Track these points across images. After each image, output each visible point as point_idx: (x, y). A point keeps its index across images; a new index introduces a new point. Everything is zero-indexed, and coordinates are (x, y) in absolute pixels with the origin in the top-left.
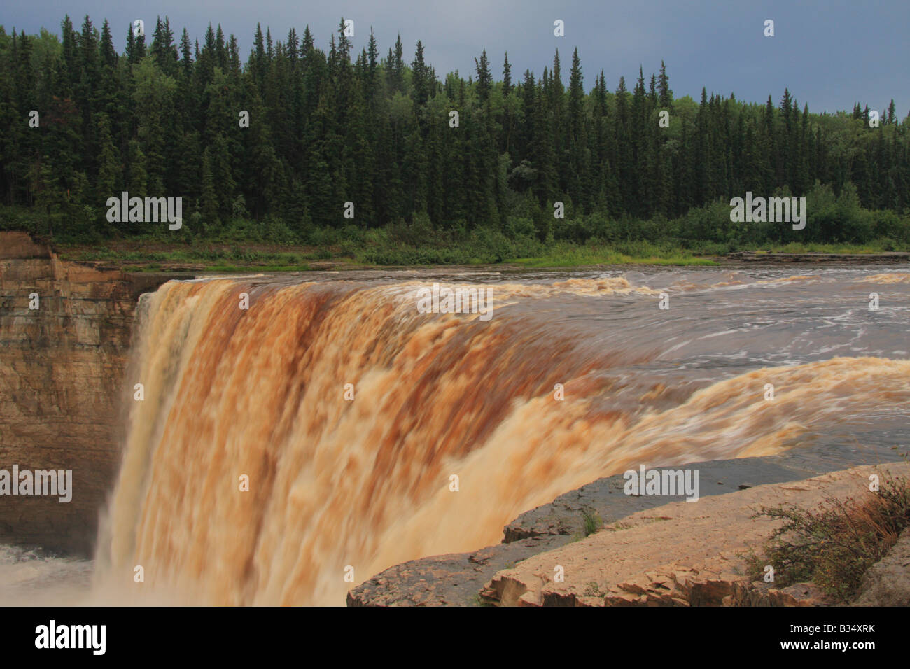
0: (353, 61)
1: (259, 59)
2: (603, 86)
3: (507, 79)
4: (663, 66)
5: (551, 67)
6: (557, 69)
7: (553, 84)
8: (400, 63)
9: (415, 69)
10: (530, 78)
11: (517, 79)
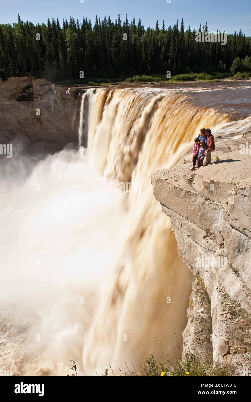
0: (122, 26)
1: (97, 26)
2: (190, 29)
3: (164, 29)
4: (206, 24)
5: (176, 24)
6: (177, 26)
7: (176, 30)
8: (135, 26)
9: (139, 27)
10: (169, 28)
11: (166, 29)
